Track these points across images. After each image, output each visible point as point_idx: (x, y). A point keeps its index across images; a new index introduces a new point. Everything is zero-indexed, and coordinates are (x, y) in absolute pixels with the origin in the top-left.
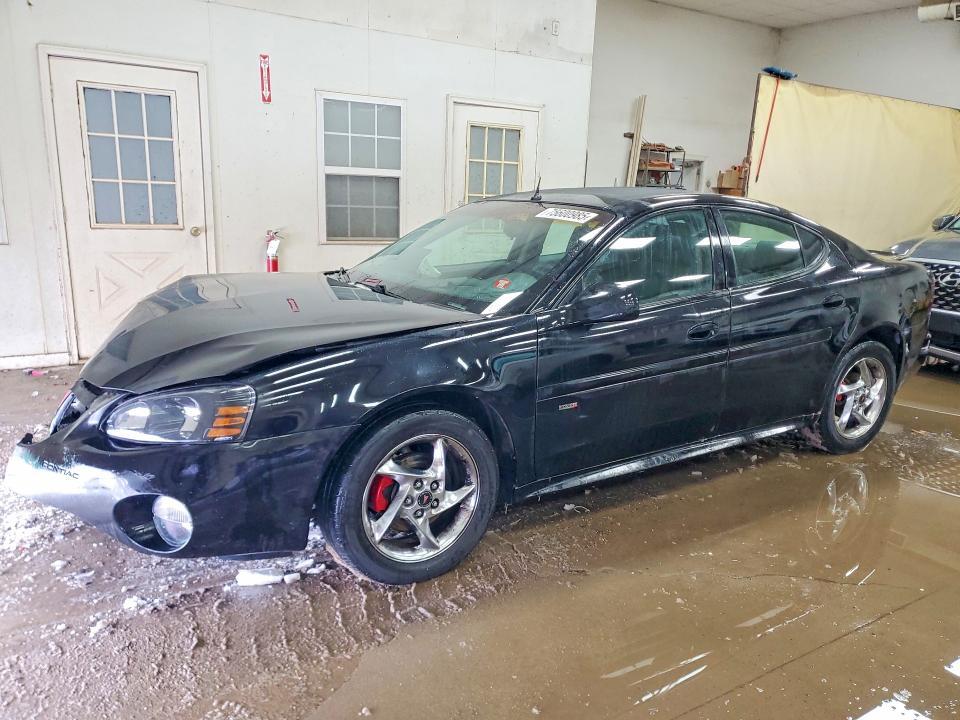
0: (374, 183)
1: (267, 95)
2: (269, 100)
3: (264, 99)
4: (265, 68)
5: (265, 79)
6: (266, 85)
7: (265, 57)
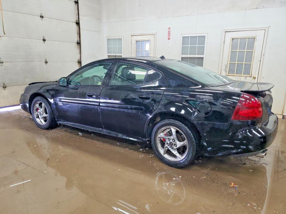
0: (196, 59)
1: (169, 37)
2: (170, 39)
3: (168, 39)
4: (169, 31)
5: (169, 34)
6: (169, 35)
7: (169, 28)
